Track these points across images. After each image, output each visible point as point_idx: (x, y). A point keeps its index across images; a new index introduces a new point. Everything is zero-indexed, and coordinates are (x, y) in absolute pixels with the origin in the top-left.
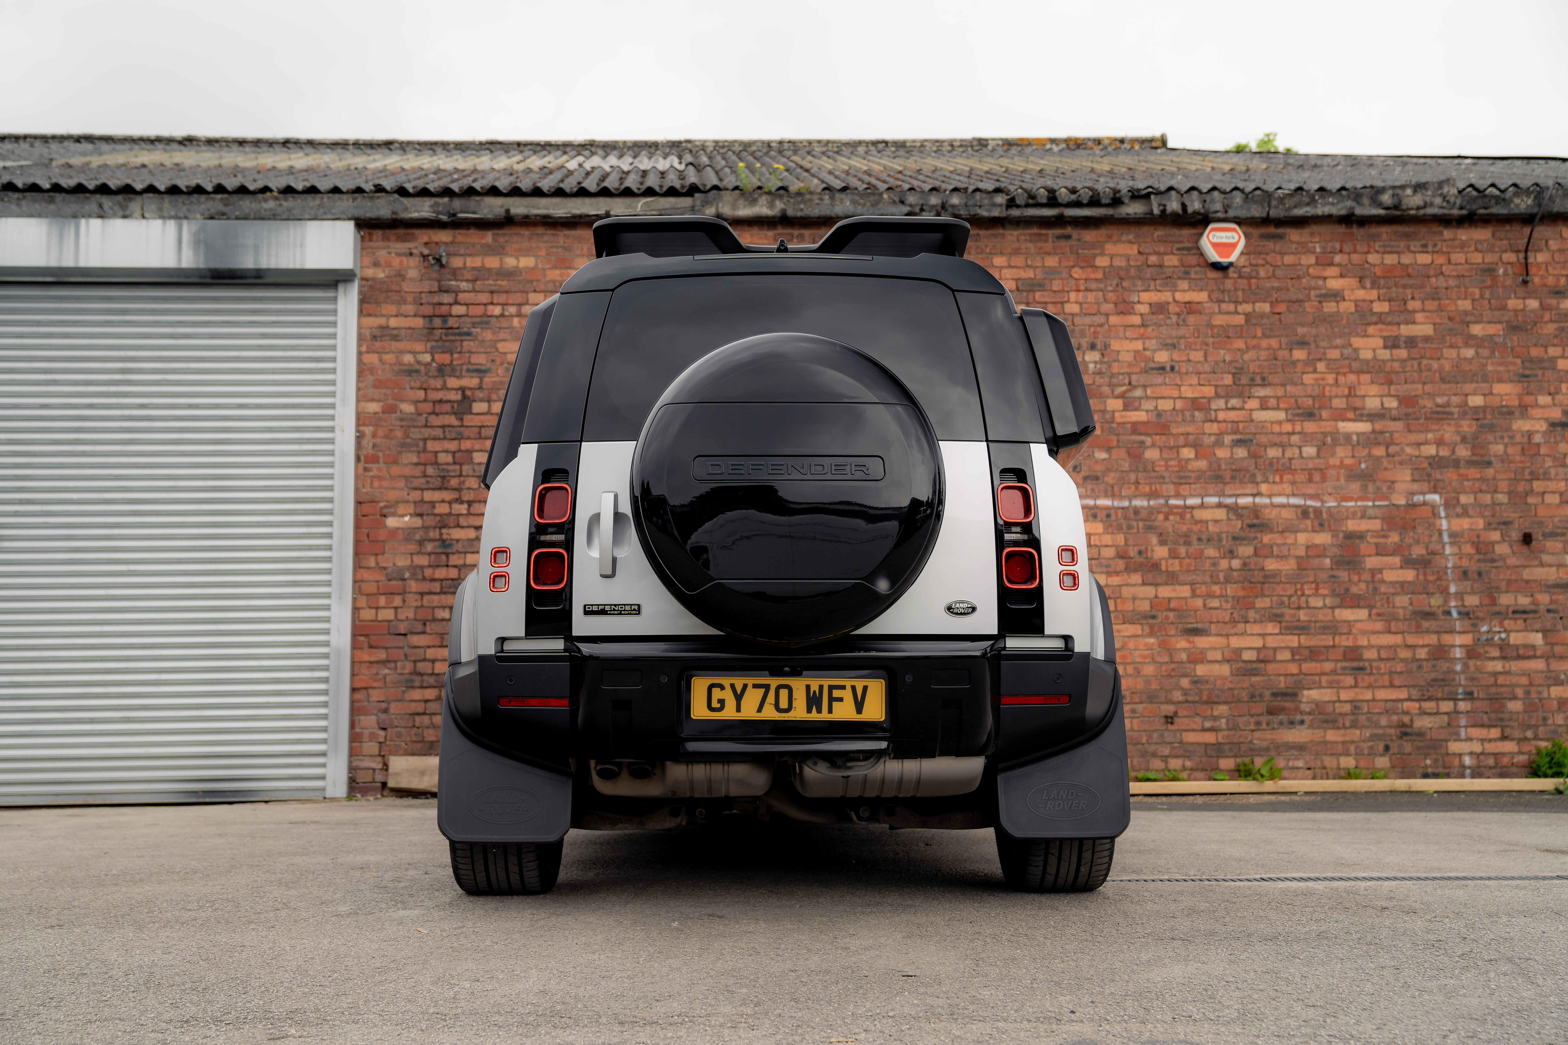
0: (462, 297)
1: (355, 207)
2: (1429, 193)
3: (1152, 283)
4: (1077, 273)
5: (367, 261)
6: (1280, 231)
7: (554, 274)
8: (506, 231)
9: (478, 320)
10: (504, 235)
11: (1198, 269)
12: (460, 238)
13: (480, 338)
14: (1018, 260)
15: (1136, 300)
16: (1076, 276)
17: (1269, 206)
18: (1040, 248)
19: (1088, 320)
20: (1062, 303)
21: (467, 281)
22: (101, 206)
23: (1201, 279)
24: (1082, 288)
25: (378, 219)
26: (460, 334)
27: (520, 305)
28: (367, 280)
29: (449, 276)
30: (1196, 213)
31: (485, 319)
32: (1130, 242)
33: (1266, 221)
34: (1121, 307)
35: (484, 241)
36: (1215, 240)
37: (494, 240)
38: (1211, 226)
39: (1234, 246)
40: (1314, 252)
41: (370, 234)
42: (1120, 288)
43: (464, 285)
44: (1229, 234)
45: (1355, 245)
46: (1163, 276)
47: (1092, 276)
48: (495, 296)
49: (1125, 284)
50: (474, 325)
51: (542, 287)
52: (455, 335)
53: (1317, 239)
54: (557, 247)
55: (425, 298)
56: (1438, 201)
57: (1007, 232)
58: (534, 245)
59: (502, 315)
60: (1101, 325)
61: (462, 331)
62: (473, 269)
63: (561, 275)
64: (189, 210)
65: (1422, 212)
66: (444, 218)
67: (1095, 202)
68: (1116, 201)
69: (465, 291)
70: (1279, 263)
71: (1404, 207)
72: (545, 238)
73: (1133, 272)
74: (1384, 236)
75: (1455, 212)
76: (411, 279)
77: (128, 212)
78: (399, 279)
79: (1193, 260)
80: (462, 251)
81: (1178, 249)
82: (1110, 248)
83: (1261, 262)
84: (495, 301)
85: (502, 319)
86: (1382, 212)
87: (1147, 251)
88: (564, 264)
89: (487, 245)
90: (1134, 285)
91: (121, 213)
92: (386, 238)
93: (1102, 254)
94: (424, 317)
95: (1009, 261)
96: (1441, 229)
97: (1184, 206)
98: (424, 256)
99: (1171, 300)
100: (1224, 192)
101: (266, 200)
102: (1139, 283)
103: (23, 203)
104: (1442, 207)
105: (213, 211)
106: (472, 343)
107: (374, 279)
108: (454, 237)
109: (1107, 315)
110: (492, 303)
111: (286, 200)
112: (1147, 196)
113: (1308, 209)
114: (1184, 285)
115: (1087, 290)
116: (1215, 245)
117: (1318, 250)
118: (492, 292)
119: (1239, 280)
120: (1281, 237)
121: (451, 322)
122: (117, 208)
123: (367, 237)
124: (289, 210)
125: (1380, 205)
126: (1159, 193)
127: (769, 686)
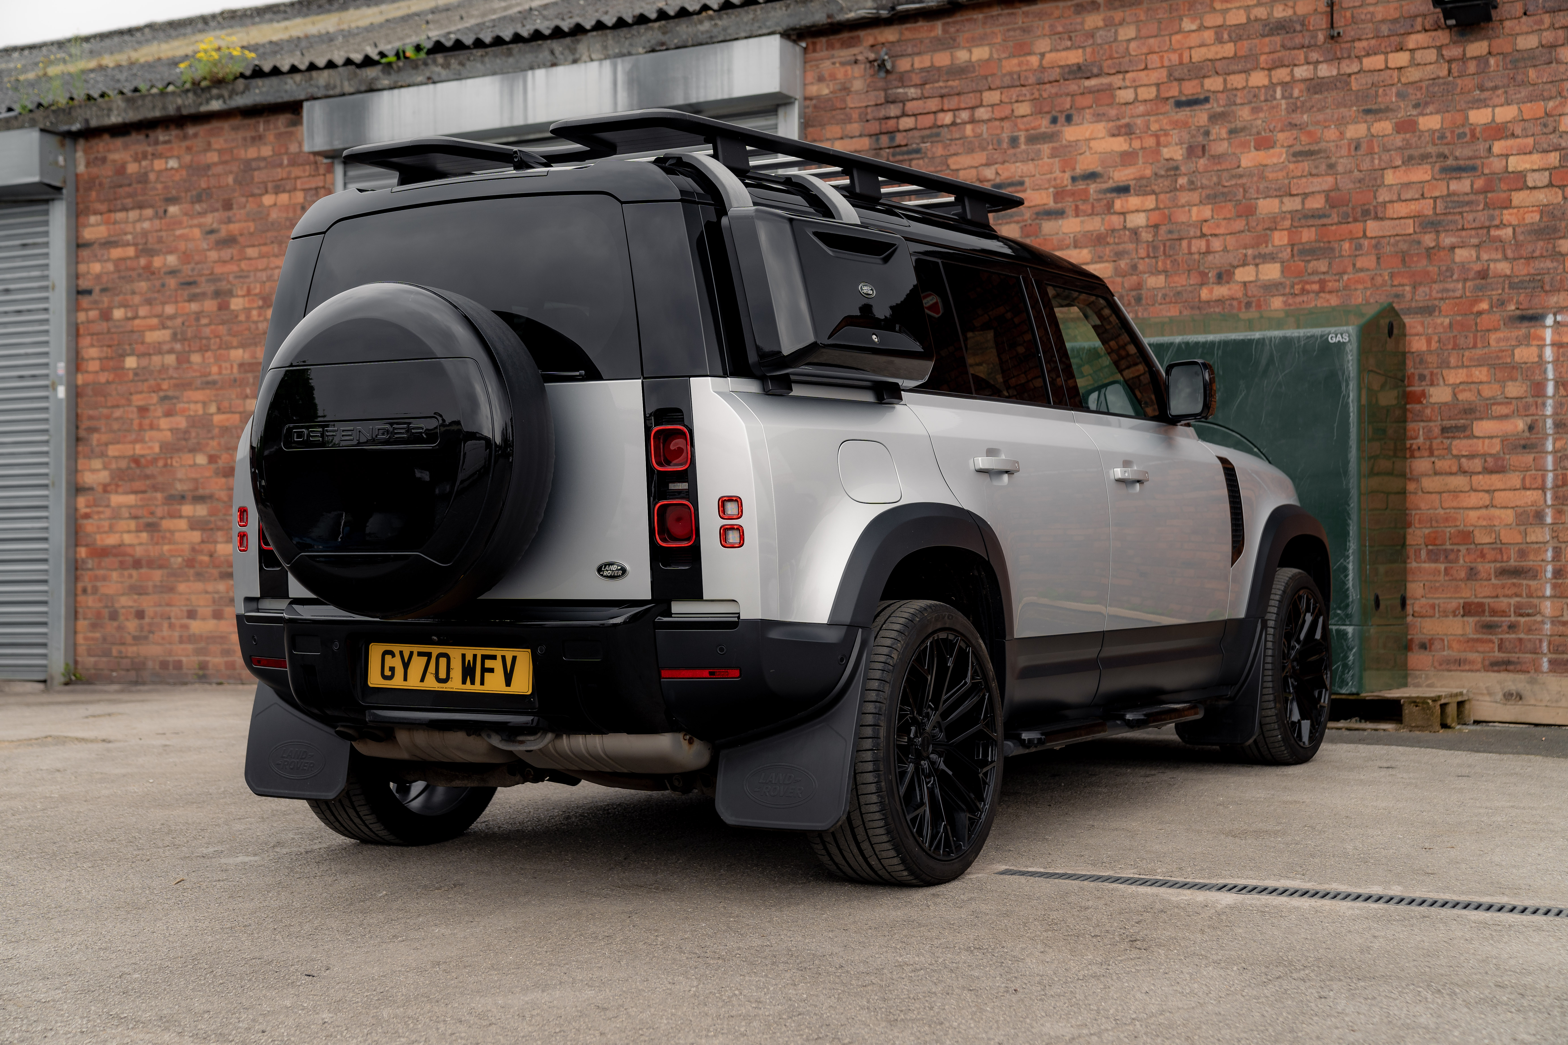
0: (910, 106)
1: (789, 16)
5: (811, 76)
7: (1012, 65)
8: (958, 18)
9: (927, 132)
10: (955, 23)
12: (908, 35)
13: (930, 155)
21: (915, 86)
22: (552, 52)
25: (813, 26)
26: (909, 152)
27: (973, 108)
28: (811, 99)
29: (896, 83)
31: (935, 130)
35: (932, 34)
37: (945, 31)
41: (814, 44)
43: (912, 92)
48: (946, 100)
50: (923, 139)
51: (998, 83)
52: (903, 154)
54: (1014, 30)
55: (871, 113)
58: (988, 30)
59: (954, 124)
61: (910, 148)
62: (922, 70)
63: (1020, 65)
64: (631, 45)
66: (884, 13)
69: (913, 99)
72: (1002, 20)
76: (857, 92)
77: (577, 56)
78: (844, 93)
80: (909, 51)
84: (946, 108)
85: (953, 128)
88: (1022, 50)
89: (938, 39)
91: (571, 58)
92: (830, 47)
94: (870, 136)
98: (870, 62)
101: (701, 22)
103: (487, 59)
105: (653, 42)
106: (921, 162)
107: (818, 97)
108: (901, 33)
110: (942, 110)
111: (720, 18)
118: (942, 96)
121: (900, 139)
122: (567, 52)
123: (811, 47)
124: (725, 29)
127: (429, 655)
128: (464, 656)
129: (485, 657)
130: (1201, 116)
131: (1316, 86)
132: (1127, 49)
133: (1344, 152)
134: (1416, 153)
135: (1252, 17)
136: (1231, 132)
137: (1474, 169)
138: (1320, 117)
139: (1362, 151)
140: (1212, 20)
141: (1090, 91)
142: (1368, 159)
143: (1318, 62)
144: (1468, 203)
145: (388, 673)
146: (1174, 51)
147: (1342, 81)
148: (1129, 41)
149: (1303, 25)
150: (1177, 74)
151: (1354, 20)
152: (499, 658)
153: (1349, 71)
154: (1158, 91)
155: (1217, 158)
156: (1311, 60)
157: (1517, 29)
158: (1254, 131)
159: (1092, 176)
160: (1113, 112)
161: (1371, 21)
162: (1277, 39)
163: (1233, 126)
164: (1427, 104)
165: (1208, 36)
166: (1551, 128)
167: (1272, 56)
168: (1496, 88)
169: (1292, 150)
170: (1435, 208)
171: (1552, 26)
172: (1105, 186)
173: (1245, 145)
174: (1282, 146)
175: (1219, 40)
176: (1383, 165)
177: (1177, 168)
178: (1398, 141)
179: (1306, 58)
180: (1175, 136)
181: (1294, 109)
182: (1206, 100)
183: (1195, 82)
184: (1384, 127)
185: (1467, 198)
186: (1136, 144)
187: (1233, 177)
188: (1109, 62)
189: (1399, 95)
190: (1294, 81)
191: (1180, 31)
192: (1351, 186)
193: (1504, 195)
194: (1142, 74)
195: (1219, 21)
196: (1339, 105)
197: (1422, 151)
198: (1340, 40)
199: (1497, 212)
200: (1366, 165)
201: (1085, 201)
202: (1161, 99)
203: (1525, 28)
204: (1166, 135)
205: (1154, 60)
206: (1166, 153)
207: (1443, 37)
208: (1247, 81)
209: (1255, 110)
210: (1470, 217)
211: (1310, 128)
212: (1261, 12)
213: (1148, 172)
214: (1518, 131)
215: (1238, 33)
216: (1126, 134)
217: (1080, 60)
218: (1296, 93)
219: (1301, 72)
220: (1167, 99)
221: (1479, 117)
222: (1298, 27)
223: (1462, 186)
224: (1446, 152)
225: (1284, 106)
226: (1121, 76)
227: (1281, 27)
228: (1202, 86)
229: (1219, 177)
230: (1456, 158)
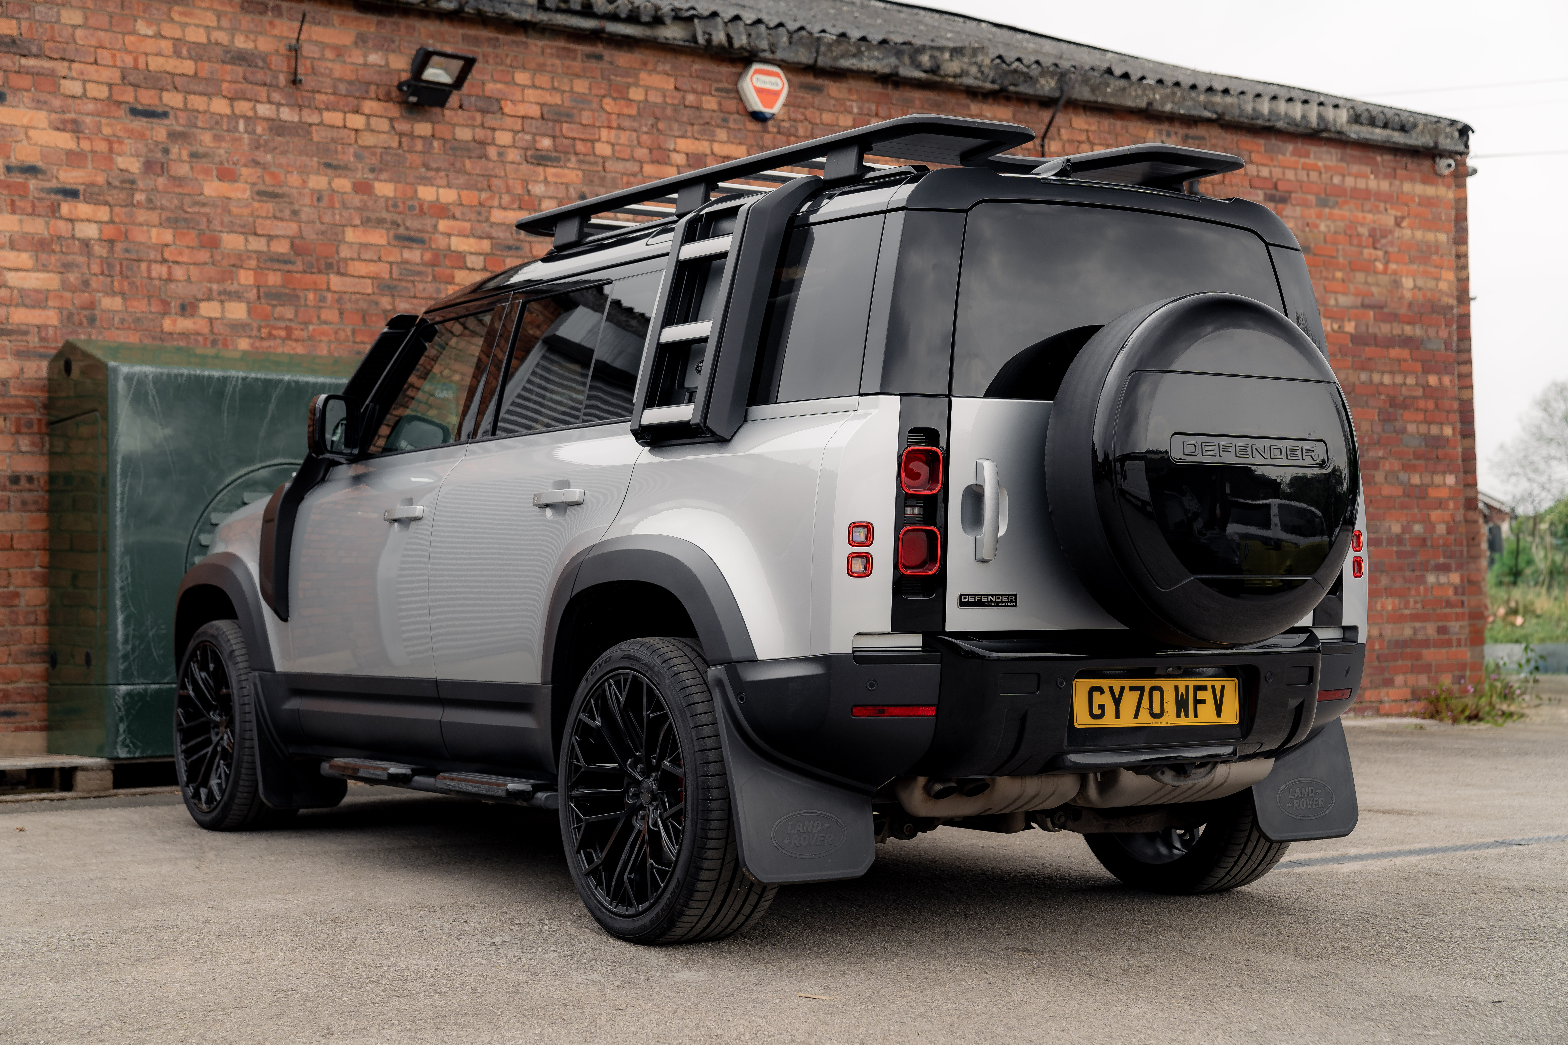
2: (966, 60)
3: (689, 128)
4: (609, 105)
6: (819, 82)
11: (736, 116)
14: (543, 80)
15: (672, 147)
16: (608, 108)
17: (817, 52)
18: (568, 67)
19: (620, 166)
20: (593, 141)
23: (740, 130)
24: (614, 124)
30: (742, 48)
32: (666, 74)
33: (813, 69)
34: (657, 154)
36: (759, 85)
38: (755, 66)
39: (777, 94)
40: (851, 112)
42: (655, 131)
44: (774, 79)
45: (889, 109)
46: (701, 121)
47: (626, 111)
49: (661, 126)
53: (854, 97)
56: (974, 70)
57: (530, 41)
60: (634, 175)
65: (959, 81)
67: (633, 18)
68: (657, 20)
70: (818, 121)
71: (942, 72)
73: (669, 112)
74: (917, 102)
75: (988, 86)
79: (731, 105)
81: (717, 90)
82: (645, 78)
83: (800, 117)
86: (922, 75)
87: (684, 87)
90: (671, 129)
93: (637, 85)
95: (533, 78)
96: (968, 101)
97: (729, 38)
99: (708, 152)
100: (768, 28)
102: (676, 126)
104: (976, 78)
109: (641, 163)
112: (690, 19)
113: (853, 61)
114: (722, 134)
115: (620, 128)
116: (760, 91)
117: (855, 110)
119: (778, 136)
120: (819, 89)
125: (918, 66)
126: (700, 17)
127: (1141, 689)
128: (1176, 688)
129: (1198, 688)
130: (159, 131)
131: (278, 128)
132: (73, 35)
133: (307, 201)
134: (373, 216)
135: (213, 39)
136: (193, 155)
137: (422, 241)
138: (283, 160)
139: (325, 203)
140: (168, 30)
141: (28, 72)
142: (329, 212)
143: (279, 105)
144: (420, 273)
145: (1097, 711)
146: (128, 52)
147: (303, 129)
148: (75, 27)
149: (264, 61)
150: (131, 78)
151: (314, 71)
152: (1210, 689)
153: (310, 121)
154: (110, 91)
155: (178, 180)
156: (272, 100)
157: (455, 120)
158: (217, 159)
159: (32, 170)
160: (57, 103)
161: (329, 76)
162: (240, 70)
163: (194, 149)
164: (381, 171)
165: (166, 46)
166: (482, 218)
167: (234, 86)
168: (438, 170)
169: (256, 188)
170: (391, 272)
171: (482, 125)
172: (48, 185)
173: (207, 172)
174: (246, 182)
175: (177, 54)
176: (344, 222)
177: (133, 182)
178: (356, 200)
179: (268, 97)
180: (130, 145)
181: (257, 146)
182: (165, 115)
183: (152, 93)
184: (343, 184)
185: (418, 268)
186: (85, 145)
187: (196, 203)
188: (50, 44)
189: (356, 155)
190: (256, 117)
191: (134, 32)
192: (314, 236)
193: (448, 271)
194: (92, 68)
195: (178, 34)
196: (301, 153)
197: (378, 215)
198: (301, 87)
199: (442, 286)
200: (327, 219)
201: (24, 197)
202: (112, 102)
203: (461, 121)
204: (120, 142)
205: (104, 56)
206: (121, 162)
207: (394, 110)
208: (209, 105)
209: (217, 138)
210: (420, 286)
211: (273, 169)
212: (222, 37)
213: (100, 179)
214: (458, 215)
215: (198, 52)
216: (73, 131)
217: (15, 33)
218: (259, 130)
219: (264, 110)
220: (121, 103)
221: (426, 193)
222: (260, 64)
223: (414, 255)
224: (399, 221)
225: (246, 141)
226: (66, 64)
227: (241, 58)
228: (161, 98)
229: (182, 201)
230: (407, 229)
